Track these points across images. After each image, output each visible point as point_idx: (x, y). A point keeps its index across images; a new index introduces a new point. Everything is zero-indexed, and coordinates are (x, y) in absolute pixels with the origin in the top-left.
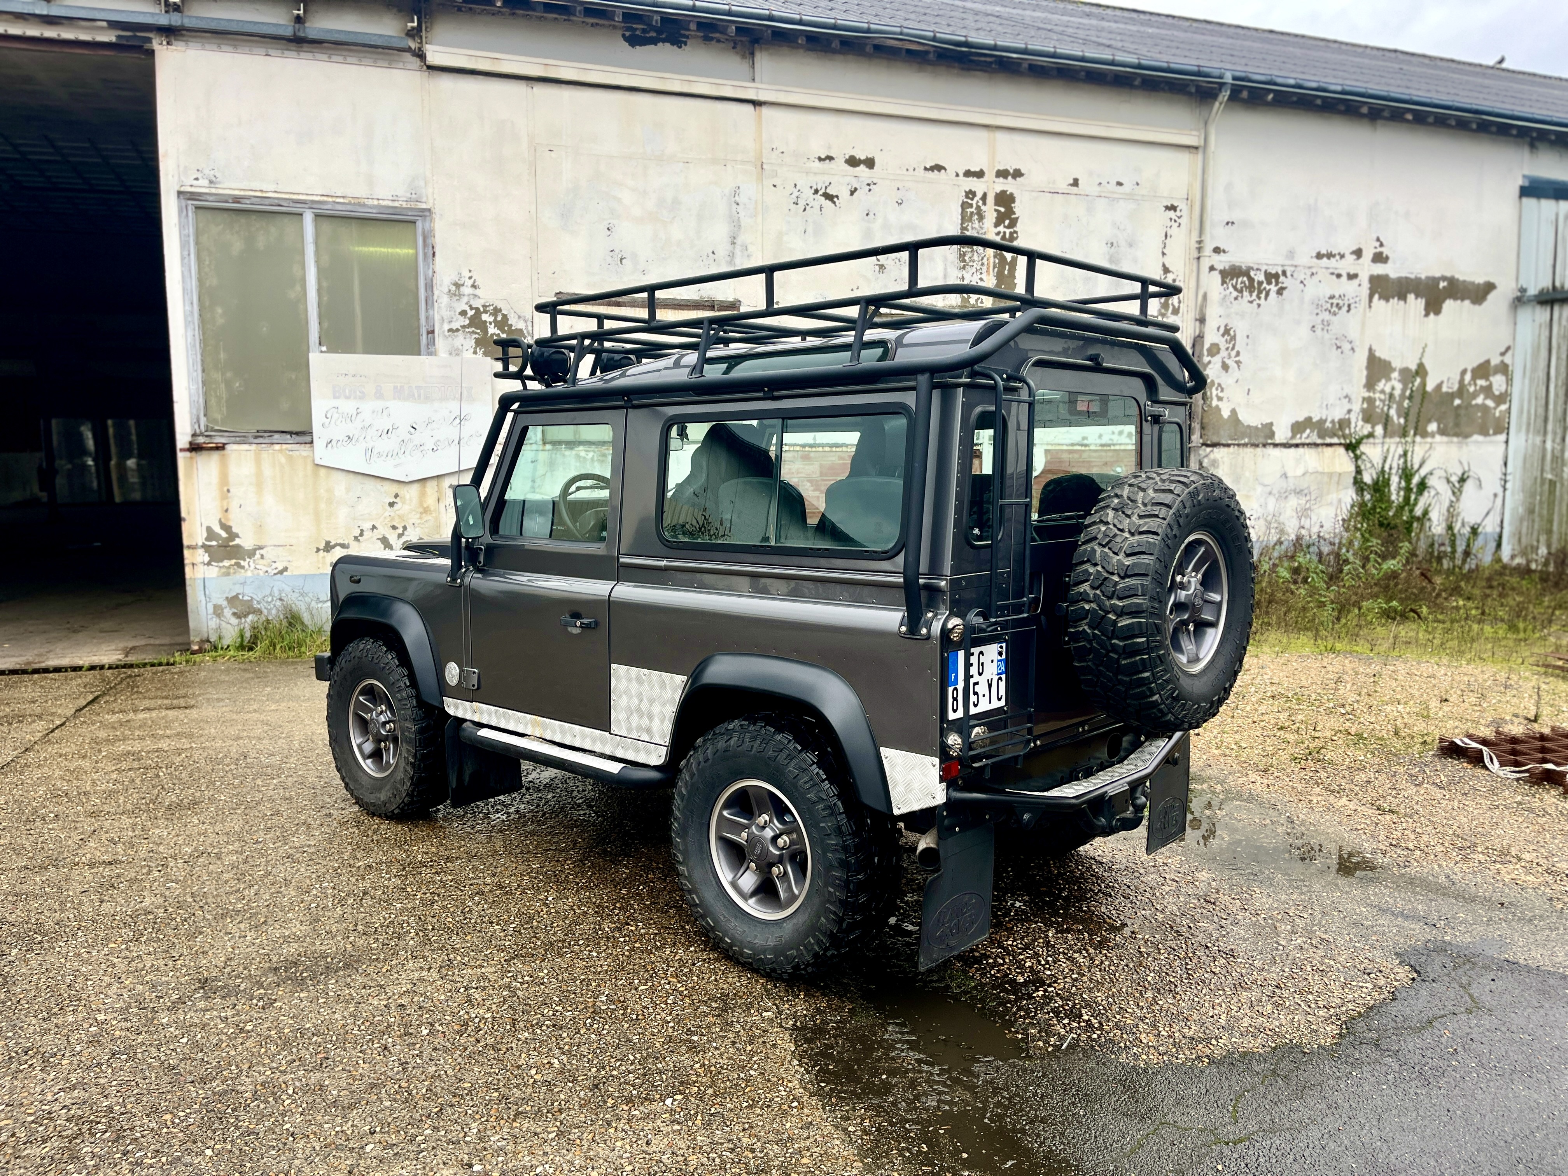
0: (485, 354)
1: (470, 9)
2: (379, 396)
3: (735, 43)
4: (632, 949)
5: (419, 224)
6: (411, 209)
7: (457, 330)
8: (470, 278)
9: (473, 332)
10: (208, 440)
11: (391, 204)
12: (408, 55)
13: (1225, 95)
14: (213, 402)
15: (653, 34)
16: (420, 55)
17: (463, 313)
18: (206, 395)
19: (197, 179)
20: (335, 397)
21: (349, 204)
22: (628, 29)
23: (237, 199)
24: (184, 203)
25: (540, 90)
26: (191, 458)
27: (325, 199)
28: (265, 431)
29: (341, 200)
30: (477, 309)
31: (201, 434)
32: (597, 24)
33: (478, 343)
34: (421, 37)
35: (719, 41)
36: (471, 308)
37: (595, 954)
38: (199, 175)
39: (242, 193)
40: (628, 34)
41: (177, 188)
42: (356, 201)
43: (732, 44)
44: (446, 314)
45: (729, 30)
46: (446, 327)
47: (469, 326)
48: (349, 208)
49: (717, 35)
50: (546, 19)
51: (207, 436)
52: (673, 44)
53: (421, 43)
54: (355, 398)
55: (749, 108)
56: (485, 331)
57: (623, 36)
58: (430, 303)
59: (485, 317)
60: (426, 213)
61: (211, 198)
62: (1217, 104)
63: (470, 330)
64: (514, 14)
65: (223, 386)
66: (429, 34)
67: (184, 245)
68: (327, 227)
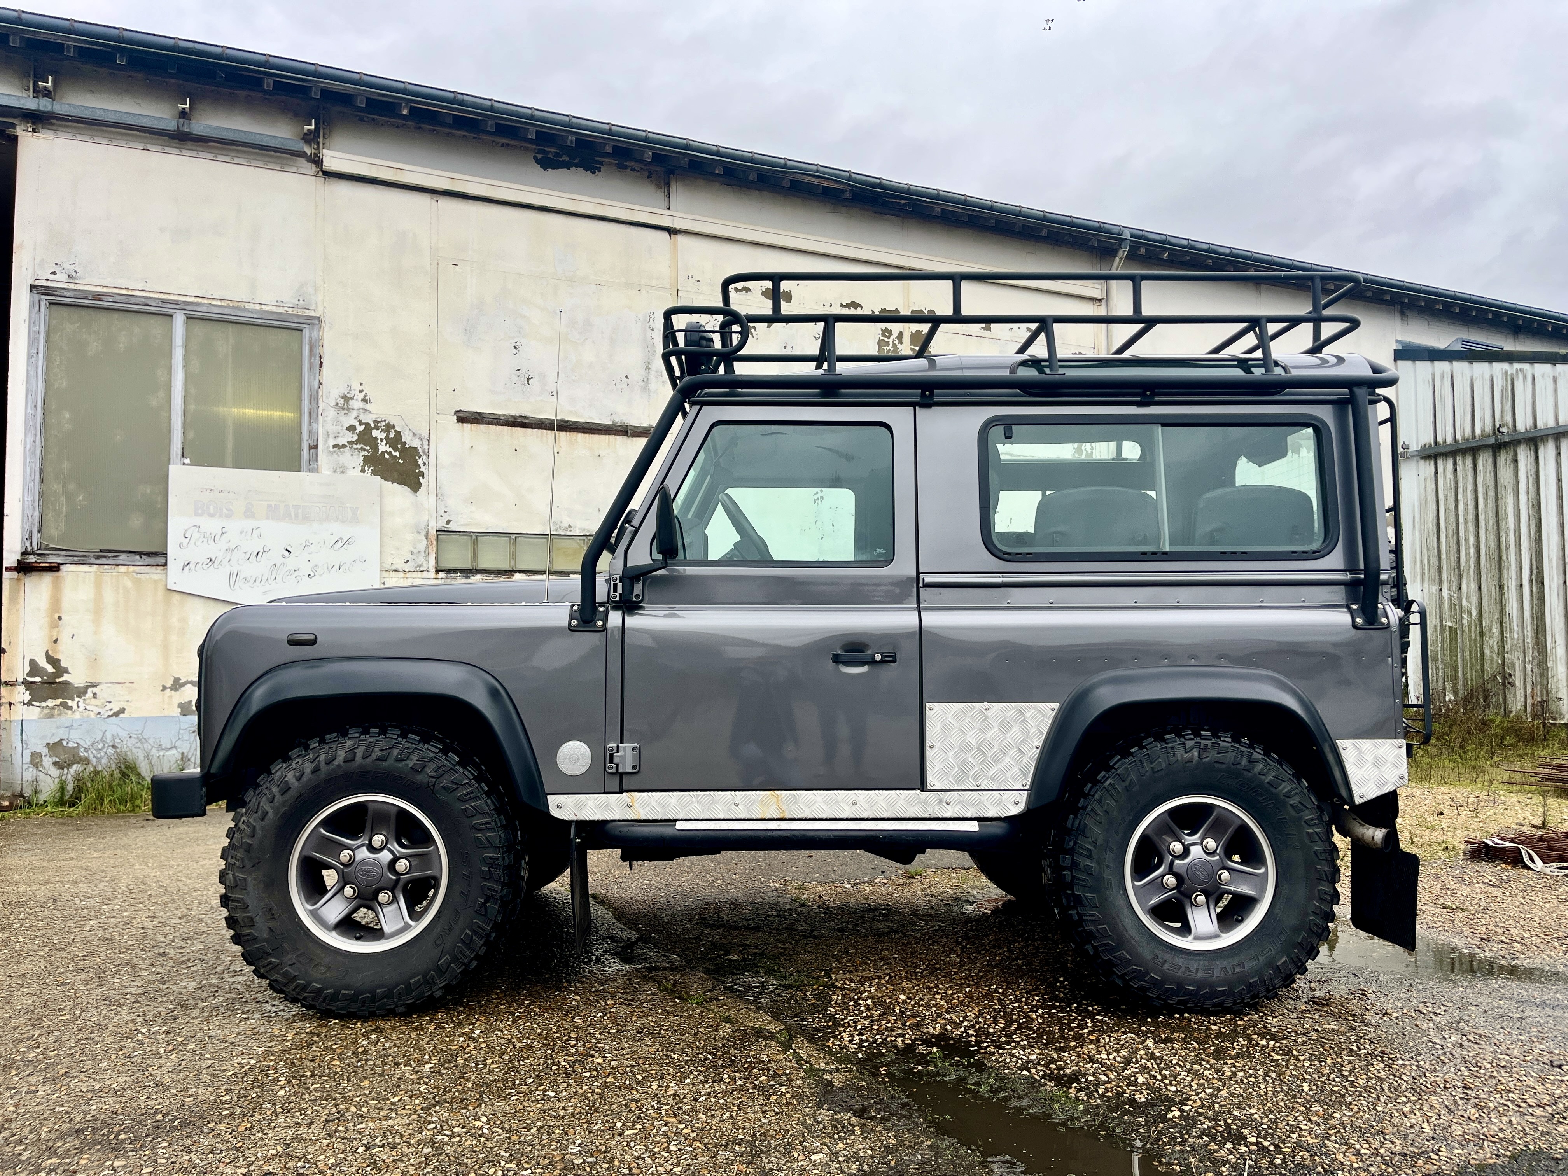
0: (374, 473)
1: (373, 120)
2: (249, 514)
3: (650, 173)
4: (605, 1085)
5: (306, 332)
6: (297, 316)
7: (344, 446)
8: (361, 391)
9: (362, 449)
10: (40, 559)
11: (274, 309)
12: (302, 161)
13: (1123, 252)
14: (50, 517)
15: (565, 158)
16: (317, 161)
17: (352, 428)
18: (42, 508)
19: (54, 273)
20: (197, 515)
21: (227, 307)
22: (539, 152)
23: (98, 296)
24: (36, 297)
25: (445, 203)
26: (18, 579)
27: (200, 300)
28: (110, 551)
29: (219, 303)
30: (367, 425)
31: (33, 553)
32: (508, 145)
33: (367, 460)
34: (318, 143)
35: (633, 169)
36: (361, 423)
37: (552, 1094)
38: (57, 269)
39: (105, 290)
40: (539, 156)
41: (31, 281)
42: (236, 304)
43: (647, 173)
44: (332, 428)
45: (646, 155)
46: (332, 442)
47: (357, 442)
48: (226, 311)
49: (632, 164)
50: (453, 135)
51: (39, 555)
52: (586, 170)
53: (318, 148)
54: (220, 516)
55: (666, 235)
56: (375, 447)
57: (535, 158)
58: (314, 415)
59: (375, 433)
60: (314, 321)
61: (68, 294)
62: (1117, 259)
63: (359, 446)
64: (420, 128)
65: (63, 499)
66: (327, 141)
67: (32, 341)
68: (200, 329)
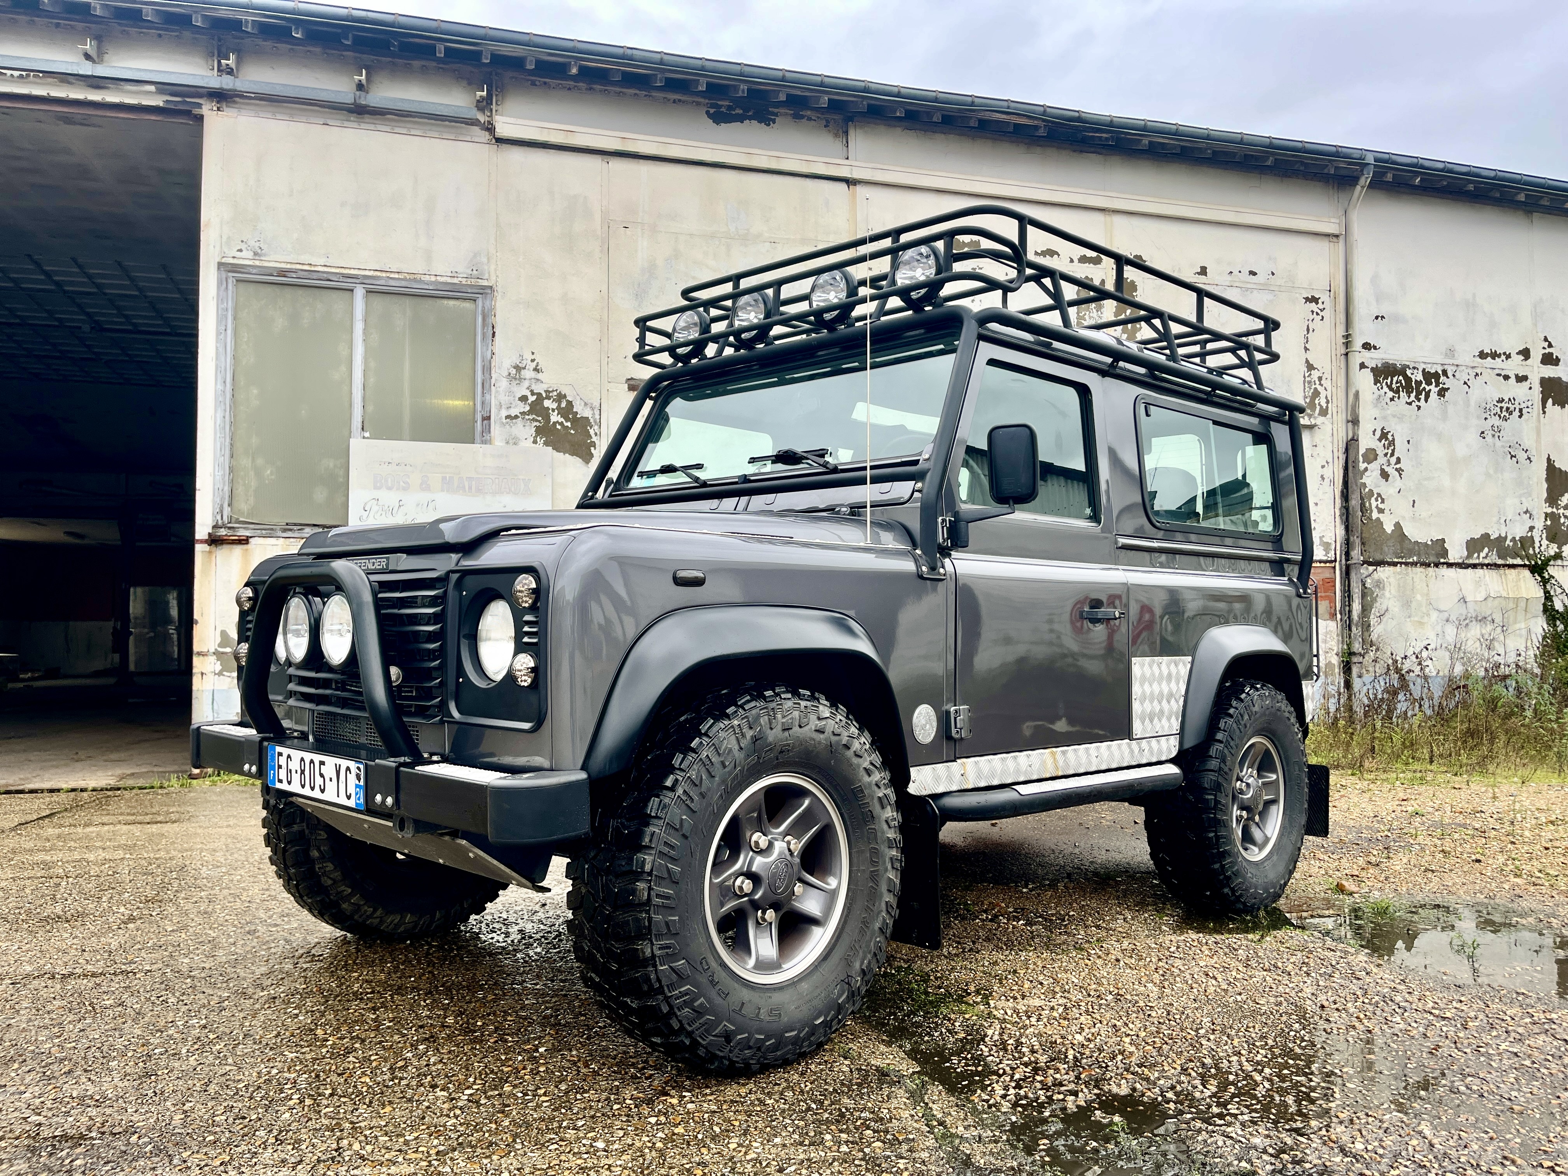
0: (546, 444)
1: (545, 83)
2: (425, 486)
3: (828, 122)
5: (480, 302)
6: (471, 286)
7: (516, 417)
8: (533, 361)
9: (534, 420)
10: (230, 533)
11: (449, 280)
12: (476, 129)
13: (1365, 180)
14: (240, 490)
15: (739, 111)
16: (490, 128)
17: (523, 399)
18: (232, 481)
19: (240, 250)
20: (376, 488)
21: (405, 279)
22: (712, 106)
23: (282, 273)
24: (224, 275)
25: (617, 164)
26: (210, 552)
27: (379, 274)
28: (295, 525)
29: (396, 276)
30: (539, 394)
31: (223, 526)
32: (680, 101)
33: (539, 431)
34: (491, 110)
35: (809, 119)
36: (533, 394)
38: (243, 246)
39: (289, 266)
40: (712, 111)
41: (218, 260)
42: (412, 277)
43: (824, 123)
44: (504, 399)
45: (822, 101)
46: (504, 413)
47: (530, 412)
48: (403, 284)
49: (809, 113)
50: (624, 94)
51: (230, 528)
52: (760, 122)
53: (491, 116)
54: (398, 489)
55: (844, 186)
56: (547, 418)
57: (707, 113)
58: (487, 385)
59: (547, 403)
60: (487, 291)
61: (254, 271)
62: (1358, 188)
63: (531, 417)
64: (590, 89)
65: (252, 473)
66: (499, 108)
67: (221, 319)
68: (379, 302)
